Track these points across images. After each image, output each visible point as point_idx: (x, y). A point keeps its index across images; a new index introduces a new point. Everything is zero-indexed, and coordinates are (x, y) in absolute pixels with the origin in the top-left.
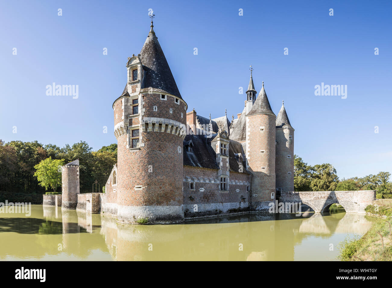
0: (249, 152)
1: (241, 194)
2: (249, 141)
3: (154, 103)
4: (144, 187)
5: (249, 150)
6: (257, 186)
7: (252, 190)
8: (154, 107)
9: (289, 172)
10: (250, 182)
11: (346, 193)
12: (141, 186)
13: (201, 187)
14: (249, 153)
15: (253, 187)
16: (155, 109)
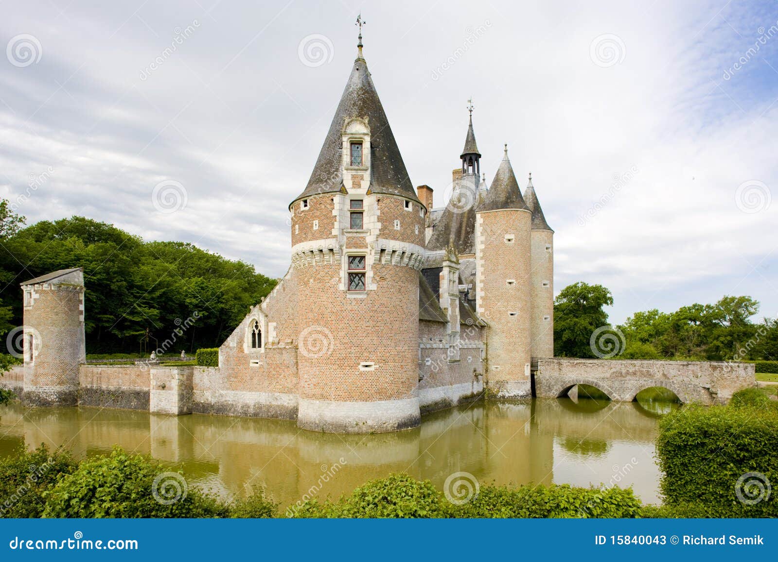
0: (481, 281)
1: (474, 367)
2: (483, 262)
3: (396, 216)
4: (378, 366)
5: (483, 278)
6: (498, 351)
7: (489, 357)
8: (395, 221)
9: (545, 317)
10: (486, 342)
11: (684, 365)
12: (372, 363)
13: (427, 357)
14: (482, 285)
15: (490, 352)
16: (397, 226)
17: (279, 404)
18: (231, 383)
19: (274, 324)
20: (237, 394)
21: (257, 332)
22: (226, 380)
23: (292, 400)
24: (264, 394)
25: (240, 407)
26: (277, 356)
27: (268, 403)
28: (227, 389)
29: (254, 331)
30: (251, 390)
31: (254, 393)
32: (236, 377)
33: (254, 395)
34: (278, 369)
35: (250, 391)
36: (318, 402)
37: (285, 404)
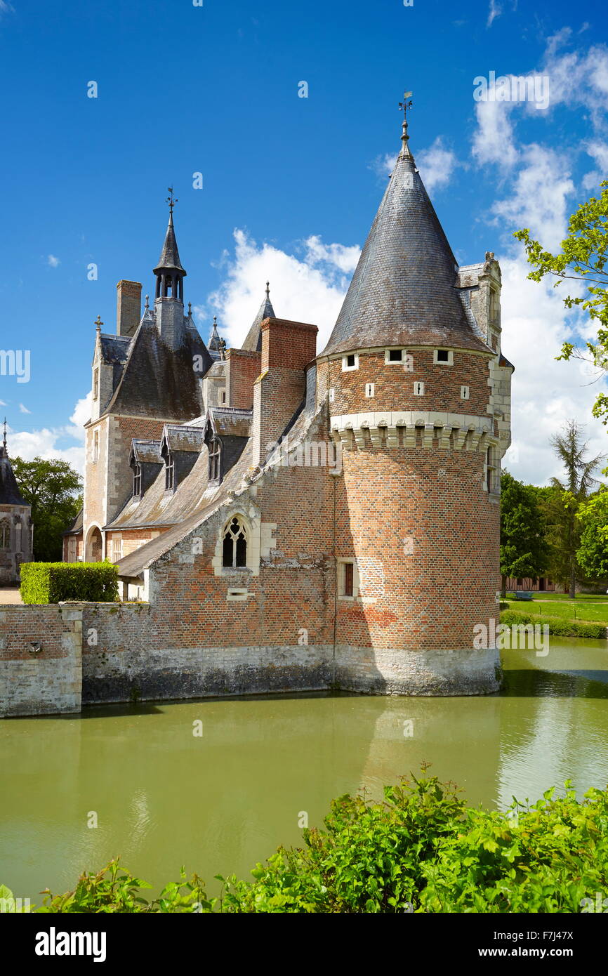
17: (289, 663)
18: (180, 633)
19: (274, 526)
20: (195, 654)
21: (235, 537)
22: (167, 629)
23: (313, 655)
24: (257, 649)
25: (203, 678)
26: (287, 582)
27: (266, 665)
28: (171, 646)
29: (228, 535)
30: (228, 644)
31: (235, 649)
32: (193, 622)
33: (236, 653)
34: (287, 605)
35: (226, 647)
36: (451, 651)
37: (301, 663)
